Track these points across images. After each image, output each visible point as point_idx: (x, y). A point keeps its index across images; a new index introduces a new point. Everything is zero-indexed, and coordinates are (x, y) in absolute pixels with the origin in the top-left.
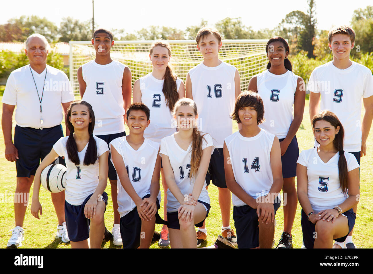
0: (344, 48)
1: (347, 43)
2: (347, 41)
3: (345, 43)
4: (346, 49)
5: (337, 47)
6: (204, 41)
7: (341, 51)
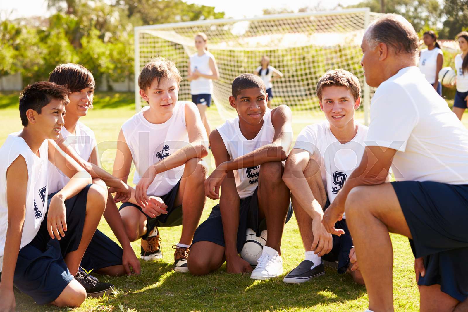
0: (342, 109)
1: (347, 101)
2: (346, 98)
3: (343, 100)
4: (345, 110)
5: (330, 109)
6: (161, 87)
7: (338, 114)
